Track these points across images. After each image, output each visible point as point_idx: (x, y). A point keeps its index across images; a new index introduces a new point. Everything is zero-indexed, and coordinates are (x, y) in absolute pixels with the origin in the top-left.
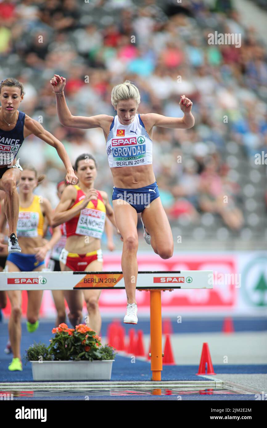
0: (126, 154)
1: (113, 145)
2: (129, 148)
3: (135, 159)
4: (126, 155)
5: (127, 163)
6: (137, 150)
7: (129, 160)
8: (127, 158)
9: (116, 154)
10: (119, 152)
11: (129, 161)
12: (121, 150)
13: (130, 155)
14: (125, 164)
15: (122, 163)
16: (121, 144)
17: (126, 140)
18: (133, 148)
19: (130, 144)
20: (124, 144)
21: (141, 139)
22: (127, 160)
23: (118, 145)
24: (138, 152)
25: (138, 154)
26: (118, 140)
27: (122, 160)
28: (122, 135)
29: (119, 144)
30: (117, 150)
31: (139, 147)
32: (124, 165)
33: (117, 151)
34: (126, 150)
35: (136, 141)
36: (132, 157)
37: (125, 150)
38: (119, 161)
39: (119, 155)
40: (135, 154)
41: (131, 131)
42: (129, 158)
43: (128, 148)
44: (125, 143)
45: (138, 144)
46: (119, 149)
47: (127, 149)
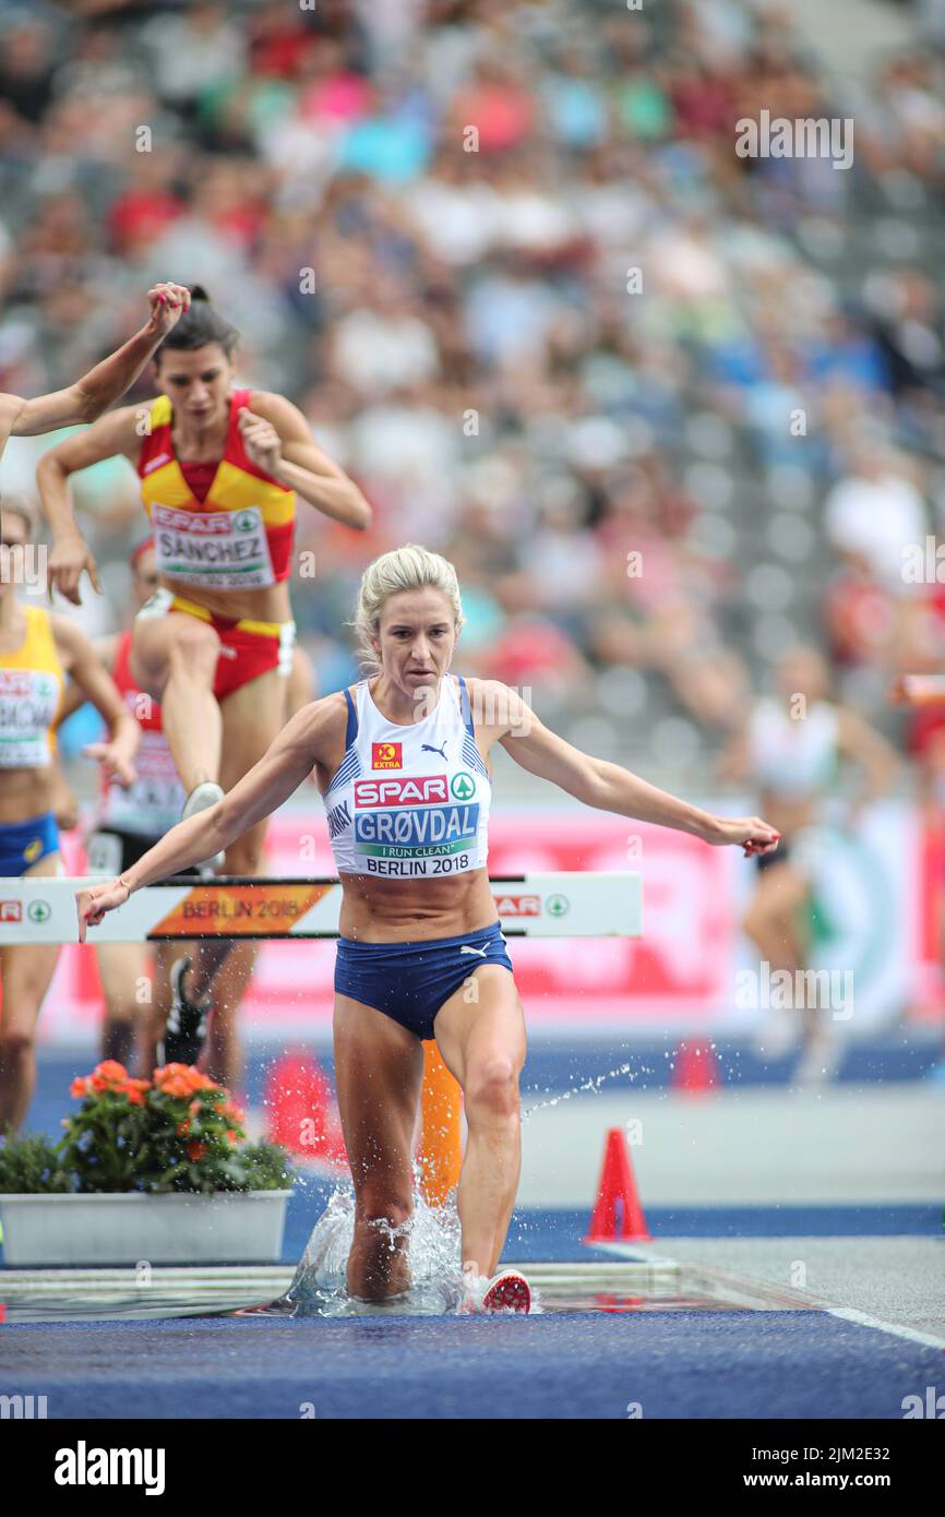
0: (404, 834)
1: (360, 801)
2: (421, 814)
3: (438, 854)
4: (406, 839)
5: (406, 868)
6: (447, 821)
7: (414, 856)
8: (408, 850)
9: (368, 833)
10: (381, 828)
11: (414, 860)
12: (390, 821)
13: (421, 837)
14: (399, 870)
15: (387, 866)
16: (392, 801)
17: (410, 785)
18: (434, 814)
19: (424, 802)
20: (401, 799)
21: (462, 781)
22: (408, 856)
23: (378, 804)
24: (450, 828)
25: (448, 836)
26: (378, 783)
27: (387, 856)
28: (391, 764)
29: (383, 800)
30: (372, 821)
31: (455, 812)
32: (393, 872)
33: (375, 825)
34: (409, 821)
35: (445, 791)
36: (427, 849)
37: (403, 821)
38: (377, 859)
39: (380, 837)
40: (439, 837)
41: (427, 748)
42: (414, 850)
43: (415, 814)
44: (405, 794)
45: (453, 801)
46: (380, 817)
47: (412, 817)
